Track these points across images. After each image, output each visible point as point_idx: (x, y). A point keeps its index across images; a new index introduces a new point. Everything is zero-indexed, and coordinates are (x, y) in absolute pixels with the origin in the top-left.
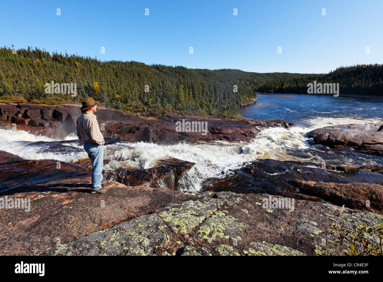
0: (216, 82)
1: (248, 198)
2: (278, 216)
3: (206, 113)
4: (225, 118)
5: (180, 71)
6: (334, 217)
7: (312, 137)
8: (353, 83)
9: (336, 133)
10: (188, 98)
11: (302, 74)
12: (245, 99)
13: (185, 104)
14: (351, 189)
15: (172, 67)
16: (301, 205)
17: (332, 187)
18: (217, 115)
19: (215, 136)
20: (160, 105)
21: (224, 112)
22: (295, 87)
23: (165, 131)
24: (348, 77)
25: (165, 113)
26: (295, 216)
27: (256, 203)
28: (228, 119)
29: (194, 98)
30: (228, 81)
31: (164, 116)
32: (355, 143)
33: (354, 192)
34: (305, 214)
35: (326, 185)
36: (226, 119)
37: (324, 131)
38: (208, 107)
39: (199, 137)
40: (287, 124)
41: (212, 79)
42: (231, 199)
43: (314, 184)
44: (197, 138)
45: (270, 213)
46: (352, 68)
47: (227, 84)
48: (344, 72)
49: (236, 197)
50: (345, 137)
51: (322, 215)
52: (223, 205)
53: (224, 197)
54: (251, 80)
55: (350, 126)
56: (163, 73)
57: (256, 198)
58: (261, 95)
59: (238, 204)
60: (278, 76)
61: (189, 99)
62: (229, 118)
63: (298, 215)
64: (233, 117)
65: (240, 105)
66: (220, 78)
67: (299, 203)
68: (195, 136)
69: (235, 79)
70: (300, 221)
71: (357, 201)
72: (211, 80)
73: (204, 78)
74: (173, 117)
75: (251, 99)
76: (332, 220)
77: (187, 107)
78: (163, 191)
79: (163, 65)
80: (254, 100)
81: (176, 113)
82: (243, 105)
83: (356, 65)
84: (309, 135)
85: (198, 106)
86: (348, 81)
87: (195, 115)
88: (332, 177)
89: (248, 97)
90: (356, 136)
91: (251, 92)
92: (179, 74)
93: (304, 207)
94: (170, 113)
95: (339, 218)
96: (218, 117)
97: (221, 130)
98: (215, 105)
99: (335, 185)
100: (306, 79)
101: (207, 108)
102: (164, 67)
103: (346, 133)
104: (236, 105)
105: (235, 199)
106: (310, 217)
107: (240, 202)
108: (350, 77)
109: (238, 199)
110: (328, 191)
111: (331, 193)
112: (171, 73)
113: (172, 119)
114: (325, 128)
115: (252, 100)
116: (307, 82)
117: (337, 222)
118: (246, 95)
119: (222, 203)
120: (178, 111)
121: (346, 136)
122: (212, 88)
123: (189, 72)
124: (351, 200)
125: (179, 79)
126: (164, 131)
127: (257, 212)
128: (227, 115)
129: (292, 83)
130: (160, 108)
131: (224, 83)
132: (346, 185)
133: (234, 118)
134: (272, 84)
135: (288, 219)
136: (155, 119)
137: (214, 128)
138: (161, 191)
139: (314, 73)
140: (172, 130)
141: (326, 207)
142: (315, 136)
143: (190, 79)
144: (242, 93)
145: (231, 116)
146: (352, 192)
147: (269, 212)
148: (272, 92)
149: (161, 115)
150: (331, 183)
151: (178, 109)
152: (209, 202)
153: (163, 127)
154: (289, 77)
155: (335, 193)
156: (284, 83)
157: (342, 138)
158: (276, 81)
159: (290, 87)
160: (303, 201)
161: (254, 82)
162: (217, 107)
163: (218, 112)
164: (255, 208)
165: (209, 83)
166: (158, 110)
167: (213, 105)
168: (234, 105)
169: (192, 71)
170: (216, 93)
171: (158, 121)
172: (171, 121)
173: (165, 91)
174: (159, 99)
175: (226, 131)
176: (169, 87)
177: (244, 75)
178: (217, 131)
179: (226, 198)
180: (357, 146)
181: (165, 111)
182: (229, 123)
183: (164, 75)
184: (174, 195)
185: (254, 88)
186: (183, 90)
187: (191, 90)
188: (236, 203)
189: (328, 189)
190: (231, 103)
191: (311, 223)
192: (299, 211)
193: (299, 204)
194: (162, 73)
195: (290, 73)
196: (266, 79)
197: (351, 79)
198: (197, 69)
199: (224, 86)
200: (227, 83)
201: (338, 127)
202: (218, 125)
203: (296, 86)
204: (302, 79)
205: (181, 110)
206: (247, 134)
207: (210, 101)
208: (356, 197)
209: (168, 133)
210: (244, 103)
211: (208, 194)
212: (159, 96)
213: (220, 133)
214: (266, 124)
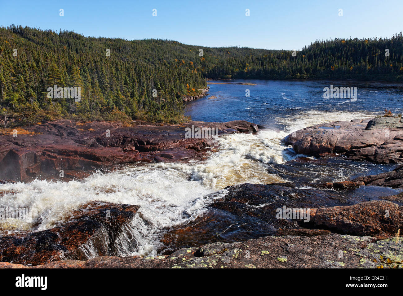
0: (139, 61)
1: (248, 246)
2: (296, 264)
3: (126, 116)
4: (160, 124)
5: (71, 41)
6: (359, 252)
7: (291, 144)
8: (332, 65)
9: (320, 136)
10: (92, 90)
11: (268, 50)
12: (189, 89)
13: (87, 102)
14: (359, 212)
15: (54, 33)
16: (318, 243)
17: (337, 212)
18: (147, 118)
19: (147, 155)
20: (36, 105)
21: (158, 114)
22: (261, 70)
23: (53, 154)
24: (326, 56)
25: (48, 120)
26: (317, 259)
27: (262, 251)
28: (165, 124)
29: (104, 91)
30: (160, 60)
31: (48, 126)
32: (343, 148)
33: (363, 214)
34: (327, 254)
35: (330, 210)
36: (162, 124)
37: (305, 134)
38: (130, 105)
39: (119, 159)
40: (256, 127)
41: (130, 56)
42: (225, 254)
43: (315, 212)
44: (115, 162)
45: (285, 262)
46: (329, 43)
47: (158, 66)
48: (320, 49)
49: (231, 248)
50: (330, 140)
51: (346, 252)
52: (217, 265)
53: (214, 252)
54: (196, 58)
55: (335, 124)
56: (36, 44)
57: (260, 245)
58: (213, 83)
59: (237, 259)
60: (236, 52)
61: (93, 92)
62: (167, 123)
63: (319, 258)
64: (174, 121)
65: (183, 100)
66: (146, 55)
67: (314, 240)
68: (110, 159)
69: (171, 56)
70: (324, 265)
71: (367, 227)
72: (130, 59)
73: (117, 54)
74: (66, 126)
75: (198, 90)
76: (359, 256)
77: (90, 108)
78: (106, 262)
79: (35, 29)
80: (204, 91)
81: (71, 118)
82: (186, 99)
83: (334, 39)
84: (286, 141)
85: (113, 105)
86: (326, 62)
87: (107, 120)
88: (333, 199)
89: (195, 87)
90: (343, 138)
91: (197, 77)
92: (69, 46)
93: (322, 245)
94: (58, 119)
95: (365, 250)
96: (149, 122)
97: (155, 144)
98: (141, 101)
99: (340, 210)
100: (274, 58)
101: (128, 108)
102: (36, 33)
103: (331, 135)
104: (177, 100)
105: (231, 252)
106: (334, 256)
107: (239, 256)
108: (328, 56)
109: (235, 250)
110: (334, 219)
111: (337, 221)
112: (52, 44)
113: (65, 129)
114: (305, 129)
115: (201, 91)
116: (276, 62)
117: (365, 256)
118: (191, 84)
119: (214, 261)
120: (74, 115)
121: (332, 139)
122: (133, 73)
123: (88, 44)
124: (361, 227)
125: (69, 56)
126: (50, 154)
127: (268, 264)
128: (163, 118)
129: (257, 64)
130: (36, 112)
131: (153, 63)
132: (352, 206)
133: (175, 123)
134: (229, 66)
135: (309, 266)
136: (28, 133)
137: (143, 142)
138: (101, 262)
139: (284, 50)
140: (66, 152)
141: (347, 240)
142: (294, 142)
143: (90, 56)
144: (184, 80)
145: (170, 119)
146: (360, 215)
147: (283, 261)
148: (229, 78)
149: (40, 123)
150: (335, 207)
151: (75, 112)
152: (195, 265)
153: (47, 147)
154: (252, 54)
155: (342, 220)
156: (245, 64)
157: (327, 142)
158: (234, 61)
159: (254, 69)
160: (317, 237)
161: (201, 62)
162: (146, 106)
163: (147, 113)
164: (263, 259)
165: (126, 63)
166: (34, 114)
167: (139, 102)
168: (173, 100)
169: (93, 42)
170: (140, 81)
171: (34, 137)
172: (63, 135)
173: (44, 79)
174: (34, 94)
175: (165, 146)
176: (52, 70)
177: (184, 49)
178: (149, 147)
179: (217, 253)
180: (345, 152)
181: (48, 116)
182: (168, 131)
183: (39, 47)
184: (127, 265)
185: (202, 72)
186: (80, 77)
187: (95, 76)
188: (234, 257)
189: (334, 216)
190: (168, 97)
191: (337, 265)
192: (318, 252)
193: (315, 243)
194: (33, 43)
195: (252, 49)
196: (219, 57)
197: (329, 59)
198: (103, 38)
199: (153, 69)
200: (158, 64)
201: (321, 127)
202: (151, 136)
203: (262, 68)
204: (269, 58)
205: (81, 112)
206: (199, 147)
207: (133, 95)
208: (366, 222)
209: (58, 157)
210: (187, 96)
211: (186, 252)
212: (32, 87)
213: (154, 149)
214: (226, 128)
